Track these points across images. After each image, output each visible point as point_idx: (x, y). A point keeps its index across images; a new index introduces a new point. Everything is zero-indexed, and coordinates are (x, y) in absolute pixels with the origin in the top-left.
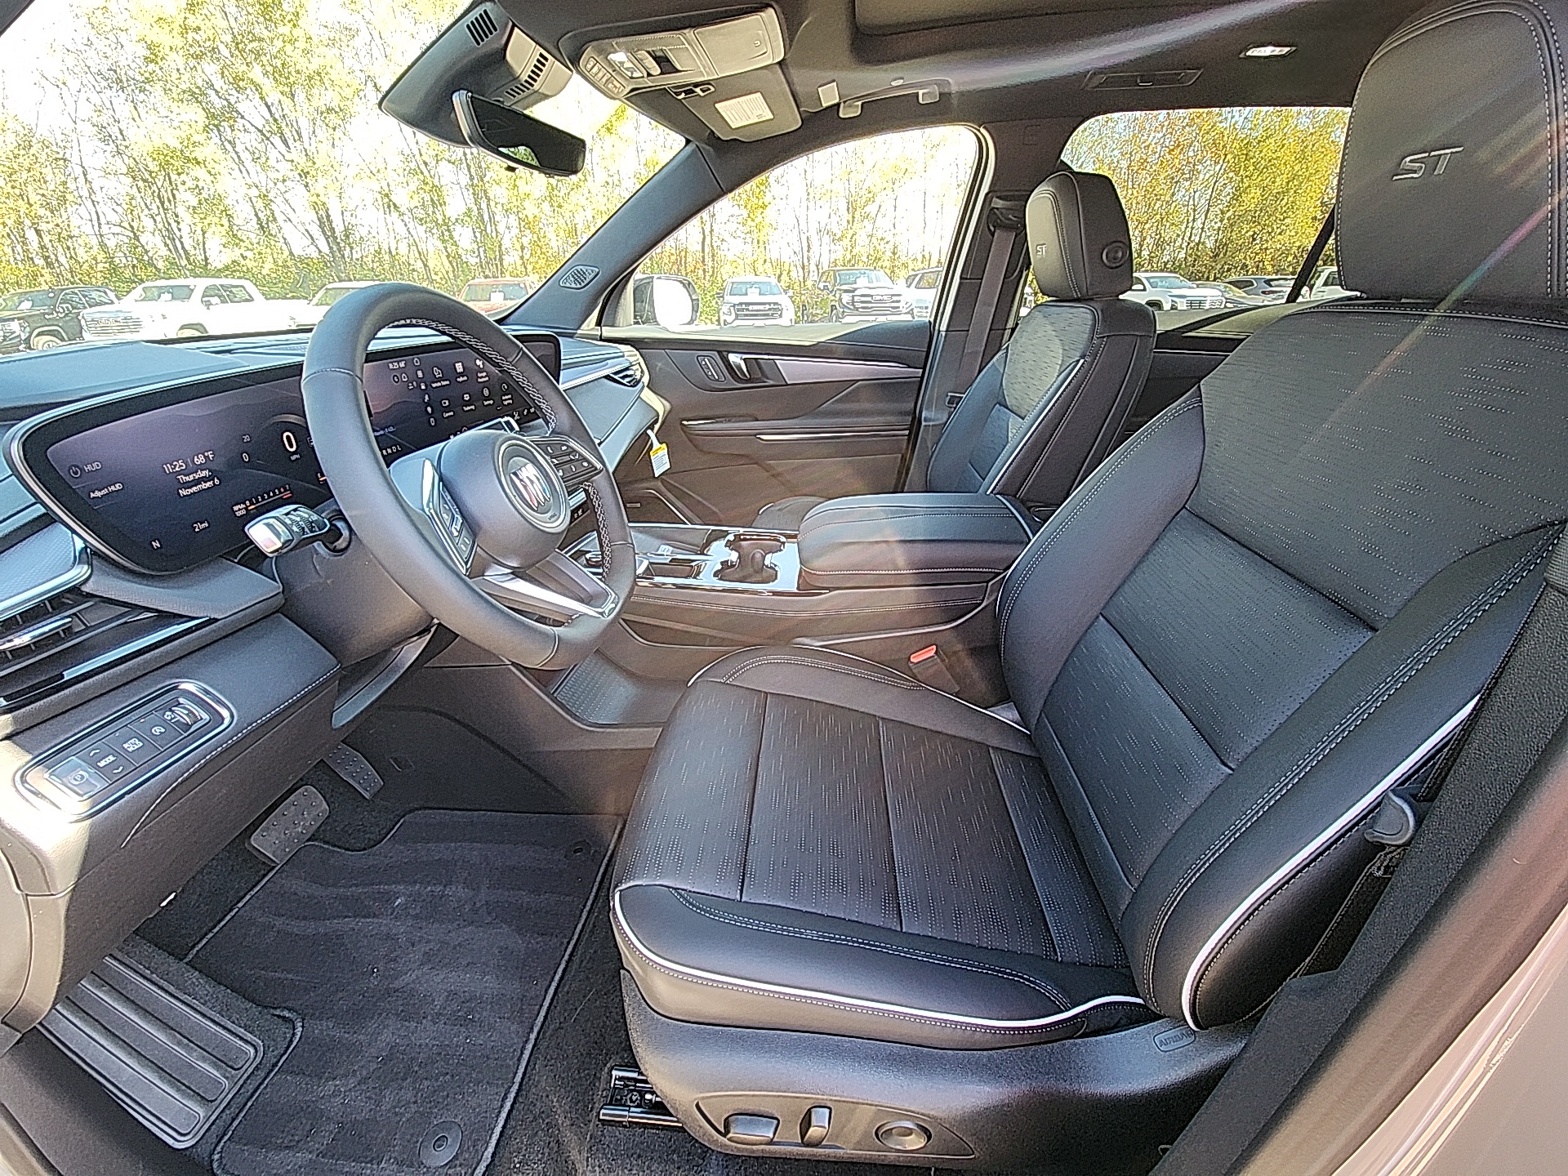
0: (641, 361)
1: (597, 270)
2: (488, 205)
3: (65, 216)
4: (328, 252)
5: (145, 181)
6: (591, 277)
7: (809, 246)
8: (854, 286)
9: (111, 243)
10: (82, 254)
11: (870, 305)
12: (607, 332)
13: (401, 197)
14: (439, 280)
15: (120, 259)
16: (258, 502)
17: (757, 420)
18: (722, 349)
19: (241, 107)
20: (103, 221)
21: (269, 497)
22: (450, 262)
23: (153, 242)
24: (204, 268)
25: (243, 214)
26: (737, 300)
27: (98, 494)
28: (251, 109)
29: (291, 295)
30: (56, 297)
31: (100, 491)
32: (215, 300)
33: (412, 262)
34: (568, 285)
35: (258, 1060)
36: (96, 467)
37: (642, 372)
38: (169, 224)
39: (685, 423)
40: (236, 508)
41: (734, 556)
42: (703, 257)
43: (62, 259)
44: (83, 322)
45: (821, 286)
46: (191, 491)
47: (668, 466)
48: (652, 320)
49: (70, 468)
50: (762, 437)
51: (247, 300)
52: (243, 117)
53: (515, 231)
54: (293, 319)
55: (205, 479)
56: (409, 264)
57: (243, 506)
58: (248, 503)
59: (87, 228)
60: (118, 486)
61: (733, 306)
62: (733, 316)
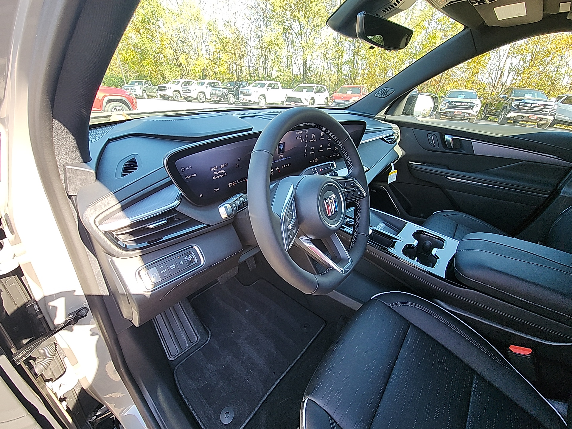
0: (399, 132)
1: (393, 90)
2: (358, 57)
3: (243, 60)
4: (302, 74)
5: (263, 50)
6: (390, 93)
7: (501, 76)
8: (523, 98)
9: (251, 69)
10: (244, 72)
11: (529, 108)
12: (388, 117)
13: (329, 56)
14: (332, 85)
15: (252, 75)
16: (237, 182)
17: (449, 169)
18: (443, 132)
19: (293, 26)
20: (251, 63)
21: (241, 181)
22: (338, 79)
23: (261, 70)
24: (270, 79)
25: (284, 60)
26: (451, 99)
27: (188, 177)
28: (296, 28)
29: (289, 87)
30: (236, 83)
31: (189, 176)
32: (270, 88)
33: (326, 78)
34: (378, 96)
35: (197, 342)
36: (189, 168)
37: (398, 137)
38: (266, 64)
39: (410, 162)
40: (229, 184)
41: (415, 243)
42: (441, 79)
43: (240, 73)
44: (240, 92)
45: (502, 96)
46: (217, 177)
47: (395, 180)
48: (411, 113)
49: (182, 168)
50: (449, 178)
51: (277, 88)
52: (293, 30)
53: (364, 67)
54: (287, 95)
55: (222, 173)
56: (325, 78)
57: (232, 183)
58: (233, 182)
59: (247, 65)
60: (195, 175)
61: (448, 103)
62: (446, 107)
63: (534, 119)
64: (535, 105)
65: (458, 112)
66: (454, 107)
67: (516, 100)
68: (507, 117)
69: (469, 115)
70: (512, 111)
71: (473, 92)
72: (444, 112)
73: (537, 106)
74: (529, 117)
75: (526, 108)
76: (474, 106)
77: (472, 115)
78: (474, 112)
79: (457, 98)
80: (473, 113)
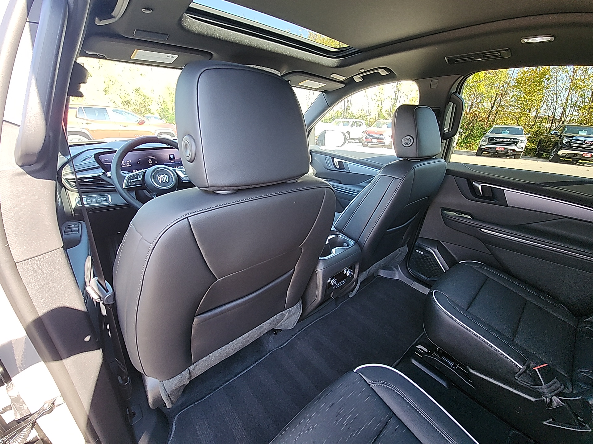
8: (575, 135)
26: (492, 135)
27: (106, 164)
61: (489, 138)
62: (487, 143)
63: (589, 157)
64: (588, 142)
65: (500, 148)
66: (495, 143)
67: (567, 137)
68: (558, 154)
69: (513, 151)
70: (563, 148)
71: (519, 128)
72: (484, 148)
73: (590, 144)
74: (582, 154)
75: (579, 145)
76: (518, 142)
77: (516, 151)
78: (518, 148)
79: (501, 134)
80: (517, 150)
